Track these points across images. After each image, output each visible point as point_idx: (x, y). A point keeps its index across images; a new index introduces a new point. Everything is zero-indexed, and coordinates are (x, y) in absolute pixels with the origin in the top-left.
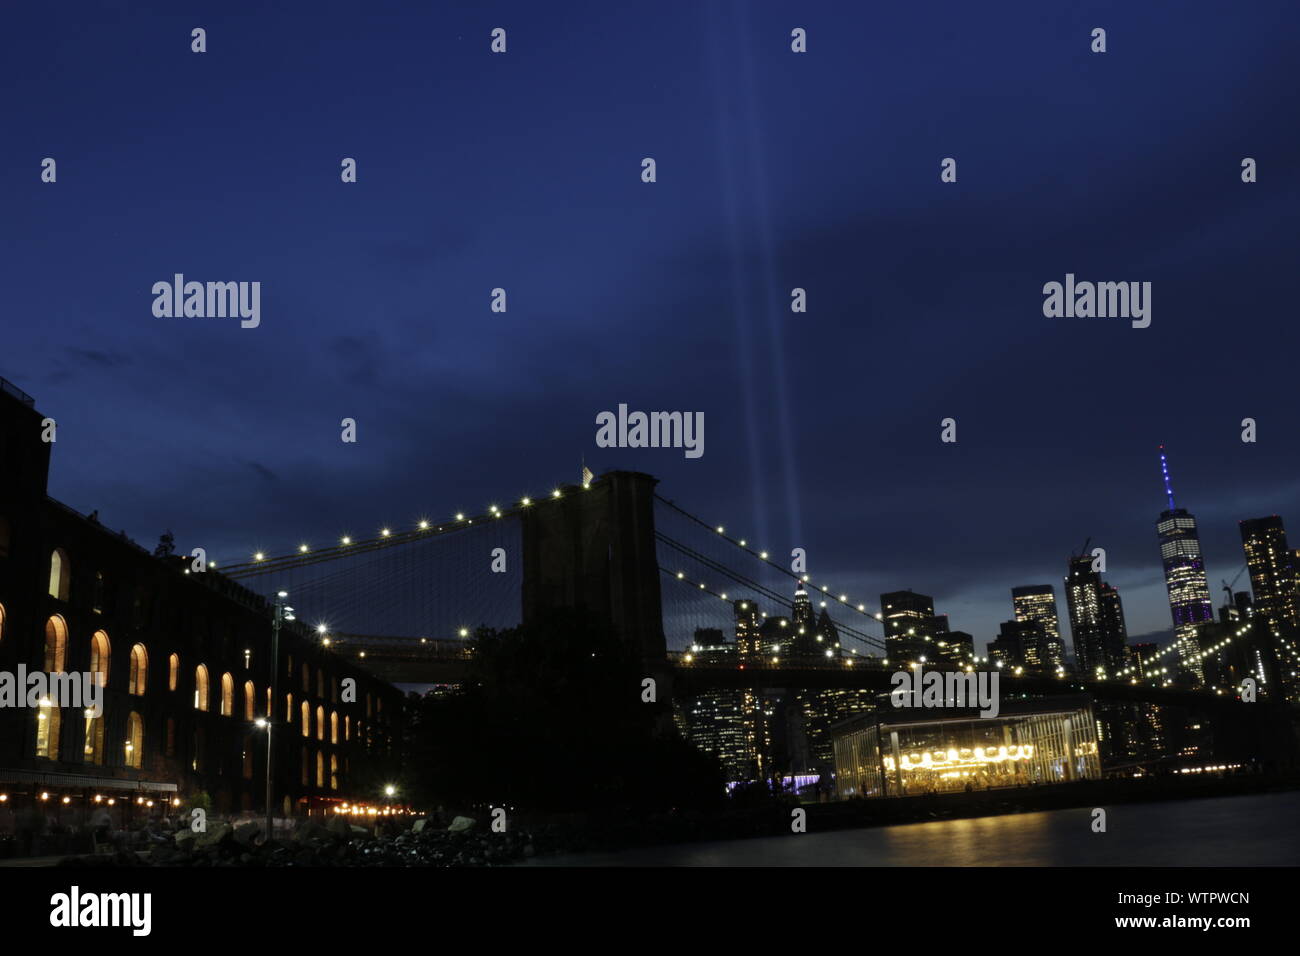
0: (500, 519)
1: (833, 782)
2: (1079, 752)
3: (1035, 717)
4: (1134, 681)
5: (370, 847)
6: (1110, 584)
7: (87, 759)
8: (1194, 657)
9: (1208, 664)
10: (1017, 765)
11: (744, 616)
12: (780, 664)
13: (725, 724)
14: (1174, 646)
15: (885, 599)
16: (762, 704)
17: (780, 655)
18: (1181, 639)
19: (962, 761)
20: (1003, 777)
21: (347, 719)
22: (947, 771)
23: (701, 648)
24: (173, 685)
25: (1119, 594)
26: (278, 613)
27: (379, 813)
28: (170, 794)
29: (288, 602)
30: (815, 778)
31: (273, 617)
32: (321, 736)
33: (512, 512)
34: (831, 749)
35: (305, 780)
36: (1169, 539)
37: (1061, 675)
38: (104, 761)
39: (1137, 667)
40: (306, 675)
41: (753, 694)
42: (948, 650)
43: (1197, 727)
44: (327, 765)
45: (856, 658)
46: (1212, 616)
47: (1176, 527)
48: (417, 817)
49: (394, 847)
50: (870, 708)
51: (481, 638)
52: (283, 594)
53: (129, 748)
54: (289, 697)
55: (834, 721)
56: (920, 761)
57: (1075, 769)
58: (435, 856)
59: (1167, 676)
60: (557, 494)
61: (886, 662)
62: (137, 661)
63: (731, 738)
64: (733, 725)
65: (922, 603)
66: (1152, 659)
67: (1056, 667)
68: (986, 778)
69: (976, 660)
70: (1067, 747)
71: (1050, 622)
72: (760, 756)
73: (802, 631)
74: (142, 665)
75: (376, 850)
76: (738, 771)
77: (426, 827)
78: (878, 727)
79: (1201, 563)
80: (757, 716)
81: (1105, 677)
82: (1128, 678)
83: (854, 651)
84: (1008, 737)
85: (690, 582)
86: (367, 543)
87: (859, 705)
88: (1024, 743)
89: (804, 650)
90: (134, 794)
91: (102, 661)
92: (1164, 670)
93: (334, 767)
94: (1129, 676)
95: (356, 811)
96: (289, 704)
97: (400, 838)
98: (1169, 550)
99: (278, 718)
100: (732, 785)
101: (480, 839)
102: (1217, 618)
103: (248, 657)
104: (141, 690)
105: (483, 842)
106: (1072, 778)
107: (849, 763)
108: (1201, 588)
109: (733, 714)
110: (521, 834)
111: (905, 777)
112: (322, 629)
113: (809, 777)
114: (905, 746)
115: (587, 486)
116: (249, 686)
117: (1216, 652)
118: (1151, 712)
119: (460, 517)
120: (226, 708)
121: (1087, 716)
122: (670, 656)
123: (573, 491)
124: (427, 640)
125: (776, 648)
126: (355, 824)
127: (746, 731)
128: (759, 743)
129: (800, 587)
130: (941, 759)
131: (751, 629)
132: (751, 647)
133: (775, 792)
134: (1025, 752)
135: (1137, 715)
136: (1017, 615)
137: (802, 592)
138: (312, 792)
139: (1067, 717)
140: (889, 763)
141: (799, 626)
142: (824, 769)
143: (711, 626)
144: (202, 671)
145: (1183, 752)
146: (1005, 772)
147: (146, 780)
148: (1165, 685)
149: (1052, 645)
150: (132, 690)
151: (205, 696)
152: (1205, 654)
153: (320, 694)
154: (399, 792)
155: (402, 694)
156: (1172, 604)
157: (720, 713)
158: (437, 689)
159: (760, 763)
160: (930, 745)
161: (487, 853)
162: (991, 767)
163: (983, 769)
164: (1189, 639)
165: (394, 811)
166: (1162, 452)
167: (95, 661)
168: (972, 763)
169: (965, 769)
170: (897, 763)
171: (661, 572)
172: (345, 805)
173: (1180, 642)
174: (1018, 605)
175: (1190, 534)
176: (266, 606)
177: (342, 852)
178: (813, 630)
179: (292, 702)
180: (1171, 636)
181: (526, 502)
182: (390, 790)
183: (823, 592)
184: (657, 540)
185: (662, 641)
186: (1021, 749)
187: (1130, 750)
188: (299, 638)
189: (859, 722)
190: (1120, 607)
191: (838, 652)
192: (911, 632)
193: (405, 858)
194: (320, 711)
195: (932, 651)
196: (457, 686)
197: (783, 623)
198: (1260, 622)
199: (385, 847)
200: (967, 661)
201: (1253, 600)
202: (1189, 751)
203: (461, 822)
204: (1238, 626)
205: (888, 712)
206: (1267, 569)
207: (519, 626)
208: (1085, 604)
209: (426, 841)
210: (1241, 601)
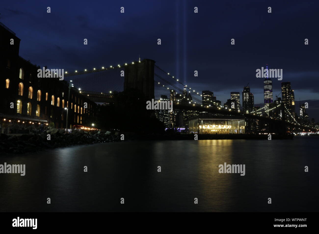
0: (120, 68)
1: (188, 130)
2: (240, 128)
3: (232, 120)
4: (254, 114)
5: (89, 136)
6: (252, 93)
7: (28, 114)
8: (268, 110)
9: (270, 112)
10: (227, 130)
11: (172, 93)
12: (179, 104)
13: (166, 116)
14: (264, 108)
15: (203, 92)
16: (174, 112)
17: (179, 102)
18: (265, 106)
19: (216, 128)
20: (224, 132)
21: (84, 109)
22: (212, 130)
23: (162, 99)
24: (47, 99)
25: (254, 95)
26: (70, 85)
27: (90, 129)
28: (46, 123)
29: (72, 83)
30: (184, 129)
31: (69, 86)
32: (78, 112)
33: (123, 66)
34: (188, 123)
35: (75, 121)
36: (266, 85)
37: (239, 112)
38: (32, 115)
39: (255, 111)
40: (76, 99)
42: (215, 104)
43: (266, 125)
44: (80, 118)
45: (195, 104)
46: (272, 102)
47: (268, 82)
48: (99, 131)
50: (197, 115)
51: (115, 93)
52: (71, 81)
53: (37, 112)
54: (72, 103)
55: (190, 117)
56: (207, 127)
57: (239, 131)
58: (102, 139)
59: (261, 114)
60: (133, 63)
62: (39, 94)
63: (167, 119)
64: (168, 116)
65: (211, 93)
66: (259, 110)
67: (238, 110)
68: (220, 132)
69: (221, 107)
70: (238, 127)
71: (238, 100)
72: (173, 123)
73: (184, 97)
74: (40, 94)
76: (168, 126)
77: (100, 133)
78: (199, 119)
79: (272, 91)
80: (173, 115)
81: (248, 113)
82: (253, 114)
84: (226, 124)
85: (161, 85)
86: (90, 70)
87: (195, 114)
88: (229, 125)
89: (184, 102)
90: (38, 122)
91: (31, 93)
92: (261, 113)
93: (81, 119)
94: (253, 113)
95: (86, 128)
97: (95, 135)
98: (266, 87)
99: (69, 108)
100: (166, 129)
101: (112, 136)
103: (63, 94)
104: (40, 100)
106: (239, 133)
107: (192, 126)
108: (271, 96)
109: (168, 114)
111: (203, 130)
112: (80, 89)
113: (183, 128)
114: (204, 124)
115: (140, 62)
116: (63, 101)
117: (272, 110)
118: (257, 121)
119: (111, 67)
120: (58, 105)
121: (243, 121)
123: (137, 63)
124: (103, 93)
125: (178, 100)
126: (86, 131)
127: (170, 118)
128: (173, 120)
129: (185, 88)
130: (211, 127)
131: (173, 96)
133: (175, 131)
134: (229, 127)
135: (254, 122)
137: (185, 89)
138: (76, 124)
139: (239, 120)
140: (200, 127)
141: (184, 96)
142: (186, 127)
143: (165, 94)
144: (53, 97)
145: (262, 130)
146: (225, 131)
147: (40, 119)
148: (261, 116)
149: (238, 105)
150: (38, 100)
151: (53, 102)
152: (270, 110)
153: (79, 103)
154: (95, 125)
155: (97, 104)
156: (265, 99)
157: (165, 113)
158: (104, 104)
159: (173, 125)
160: (209, 124)
161: (113, 139)
162: (222, 130)
163: (220, 130)
164: (267, 107)
165: (94, 129)
166: (267, 66)
167: (30, 93)
168: (218, 128)
169: (216, 129)
170: (202, 127)
171: (155, 82)
172: (83, 127)
173: (265, 107)
174: (231, 96)
175: (270, 84)
176: (67, 83)
177: (82, 137)
178: (187, 97)
179: (73, 105)
180: (263, 105)
181: (126, 64)
182: (93, 125)
183: (190, 89)
184: (154, 75)
186: (229, 126)
187: (251, 128)
188: (74, 91)
189: (195, 118)
190: (253, 98)
191: (192, 103)
192: (208, 99)
193: (96, 139)
194: (78, 107)
195: (212, 104)
196: (109, 104)
197: (180, 95)
198: (282, 104)
199: (92, 136)
200: (219, 107)
201: (282, 99)
202: (264, 130)
203: (108, 132)
204: (278, 105)
205: (202, 116)
206: (286, 93)
207: (123, 91)
208: (246, 97)
209: (100, 136)
210: (279, 99)
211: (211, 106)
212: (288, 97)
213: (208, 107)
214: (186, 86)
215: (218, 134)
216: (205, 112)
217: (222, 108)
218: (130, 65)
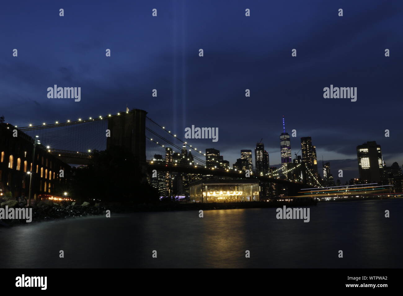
0: (102, 120)
1: (189, 198)
2: (254, 194)
3: (244, 184)
4: (270, 177)
5: (59, 209)
6: (266, 151)
8: (286, 171)
9: (289, 174)
10: (238, 197)
11: (168, 152)
12: (177, 165)
13: (161, 181)
14: (281, 168)
15: (207, 150)
16: (171, 176)
17: (177, 163)
18: (283, 166)
19: (224, 195)
20: (234, 199)
21: (54, 173)
22: (219, 197)
23: (156, 160)
24: (2, 161)
25: (269, 154)
26: (35, 142)
27: (62, 200)
29: (39, 139)
30: (184, 197)
31: (34, 143)
32: (46, 177)
33: (106, 118)
34: (189, 189)
35: (41, 190)
36: (283, 141)
37: (251, 174)
39: (271, 173)
40: (43, 160)
41: (169, 173)
42: (222, 165)
43: (284, 189)
44: (48, 186)
45: (198, 165)
46: (291, 161)
47: (285, 138)
48: (73, 201)
49: (66, 209)
50: (200, 179)
51: (94, 153)
52: (37, 136)
54: (37, 166)
55: (190, 182)
56: (212, 194)
57: (253, 198)
58: (78, 212)
59: (278, 176)
60: (119, 114)
61: (206, 167)
63: (162, 185)
64: (163, 181)
65: (217, 152)
66: (275, 171)
67: (250, 171)
68: (229, 199)
69: (230, 168)
70: (251, 192)
71: (250, 160)
72: (170, 190)
73: (184, 157)
75: (61, 210)
76: (163, 194)
77: (75, 204)
78: (202, 184)
79: (290, 148)
80: (170, 179)
81: (262, 175)
83: (197, 164)
84: (236, 189)
85: (154, 142)
86: (63, 124)
87: (198, 178)
88: (240, 191)
89: (184, 163)
92: (278, 174)
93: (50, 186)
94: (269, 175)
95: (55, 199)
96: (37, 168)
97: (68, 207)
98: (282, 143)
99: (34, 171)
100: (162, 197)
102: (292, 162)
103: (25, 154)
105: (92, 209)
106: (252, 200)
107: (194, 194)
108: (289, 154)
109: (163, 178)
110: (102, 207)
111: (208, 198)
112: (48, 147)
113: (182, 196)
114: (209, 190)
115: (127, 112)
116: (25, 162)
117: (291, 170)
118: (273, 185)
119: (91, 118)
120: (18, 168)
121: (257, 185)
122: (147, 161)
123: (123, 113)
124: (79, 152)
125: (176, 161)
126: (55, 202)
127: (166, 183)
128: (170, 186)
129: (184, 145)
130: (218, 194)
131: (170, 155)
132: (169, 160)
133: (173, 200)
134: (240, 193)
135: (270, 186)
136: (242, 157)
137: (185, 147)
138: (43, 193)
139: (252, 185)
140: (204, 194)
141: (183, 156)
142: (187, 195)
143: (159, 154)
144: (11, 157)
145: (280, 196)
146: (235, 198)
148: (278, 178)
149: (250, 166)
151: (12, 164)
152: (288, 171)
153: (47, 166)
154: (69, 194)
155: (71, 167)
156: (282, 157)
157: (160, 178)
158: (81, 166)
159: (169, 192)
160: (216, 190)
161: (92, 212)
162: (231, 197)
163: (229, 197)
164: (285, 167)
165: (66, 200)
166: (283, 117)
168: (226, 195)
169: (224, 197)
170: (206, 194)
171: (146, 138)
172: (52, 197)
173: (282, 167)
174: (242, 154)
176: (32, 139)
177: (51, 210)
178: (187, 157)
179: (38, 168)
180: (280, 166)
181: (110, 115)
182: (66, 194)
183: (190, 147)
184: (146, 129)
185: (145, 157)
186: (239, 192)
187: (267, 194)
188: (41, 150)
189: (198, 182)
190: (268, 157)
191: (193, 163)
192: (213, 159)
193: (69, 213)
194: (46, 170)
195: (218, 165)
196: (86, 166)
197: (179, 155)
198: (303, 164)
199: (63, 209)
200: (227, 168)
201: (302, 158)
202: (282, 195)
203: (85, 204)
204: (297, 164)
205: (205, 181)
206: (306, 150)
207: (105, 150)
208: (259, 156)
209: (75, 208)
210: (299, 158)
211: (217, 167)
212: (310, 155)
213: (213, 168)
214: (186, 143)
215: (226, 202)
216: (209, 175)
217: (231, 170)
218: (114, 116)
